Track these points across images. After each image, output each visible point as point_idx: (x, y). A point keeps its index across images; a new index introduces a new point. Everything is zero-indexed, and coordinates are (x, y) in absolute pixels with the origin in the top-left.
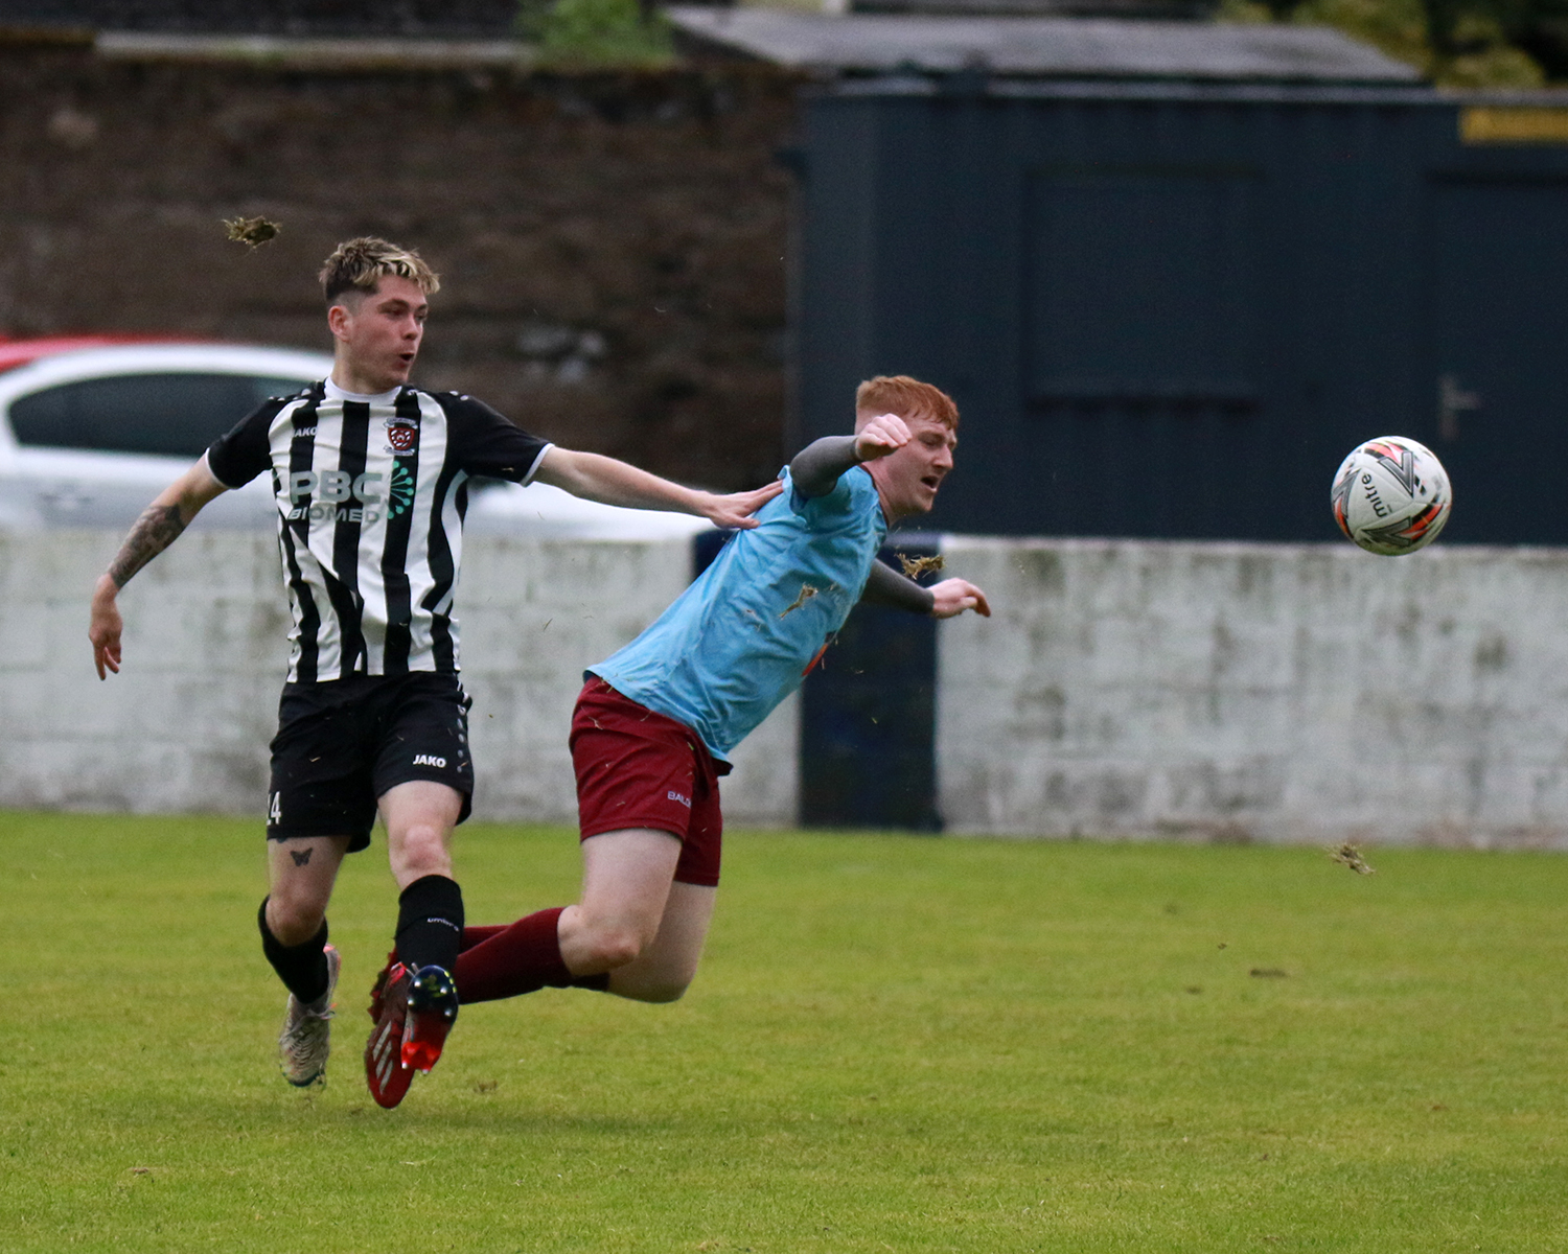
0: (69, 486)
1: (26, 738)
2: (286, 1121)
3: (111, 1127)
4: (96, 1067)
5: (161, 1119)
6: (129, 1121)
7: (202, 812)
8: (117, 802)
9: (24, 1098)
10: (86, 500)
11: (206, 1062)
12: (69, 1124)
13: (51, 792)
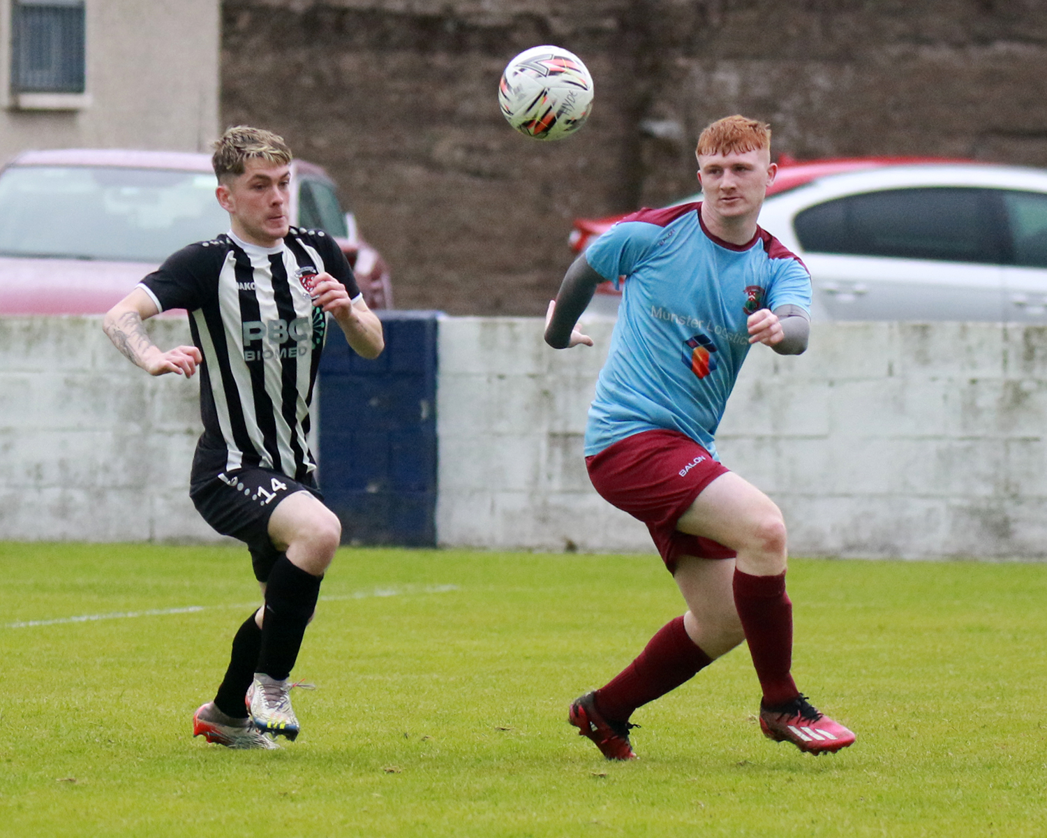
0: (847, 284)
1: (811, 497)
2: (1030, 819)
3: (882, 824)
4: (870, 774)
5: (925, 817)
6: (898, 819)
7: (959, 558)
8: (889, 549)
9: (809, 800)
10: (860, 294)
11: (962, 769)
12: (847, 822)
13: (833, 543)
